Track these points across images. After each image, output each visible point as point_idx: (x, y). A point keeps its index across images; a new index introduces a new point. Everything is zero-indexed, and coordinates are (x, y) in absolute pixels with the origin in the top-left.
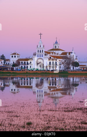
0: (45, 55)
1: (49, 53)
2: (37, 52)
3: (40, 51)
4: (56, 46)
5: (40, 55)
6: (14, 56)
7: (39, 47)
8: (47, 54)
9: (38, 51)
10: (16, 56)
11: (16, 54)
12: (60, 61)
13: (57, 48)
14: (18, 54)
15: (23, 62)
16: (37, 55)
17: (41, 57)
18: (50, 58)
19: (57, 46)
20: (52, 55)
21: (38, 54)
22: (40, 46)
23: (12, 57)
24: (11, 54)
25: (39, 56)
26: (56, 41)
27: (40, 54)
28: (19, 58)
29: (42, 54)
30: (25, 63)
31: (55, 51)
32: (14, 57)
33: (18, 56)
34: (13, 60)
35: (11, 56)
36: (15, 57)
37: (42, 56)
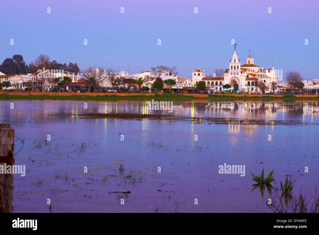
0: (241, 73)
1: (245, 70)
2: (230, 68)
3: (235, 67)
4: (249, 61)
5: (235, 73)
6: (197, 73)
7: (233, 61)
8: (244, 72)
9: (232, 67)
10: (201, 73)
11: (201, 71)
12: (260, 80)
13: (251, 63)
14: (202, 72)
15: (211, 82)
16: (230, 73)
17: (236, 76)
18: (248, 76)
19: (251, 60)
20: (248, 72)
21: (231, 71)
22: (235, 61)
23: (195, 74)
24: (193, 71)
25: (233, 73)
26: (250, 55)
27: (235, 71)
28: (204, 77)
29: (238, 71)
30: (213, 83)
31: (248, 68)
32: (197, 75)
33: (203, 73)
34: (196, 78)
35: (193, 73)
36: (199, 75)
37: (238, 74)
